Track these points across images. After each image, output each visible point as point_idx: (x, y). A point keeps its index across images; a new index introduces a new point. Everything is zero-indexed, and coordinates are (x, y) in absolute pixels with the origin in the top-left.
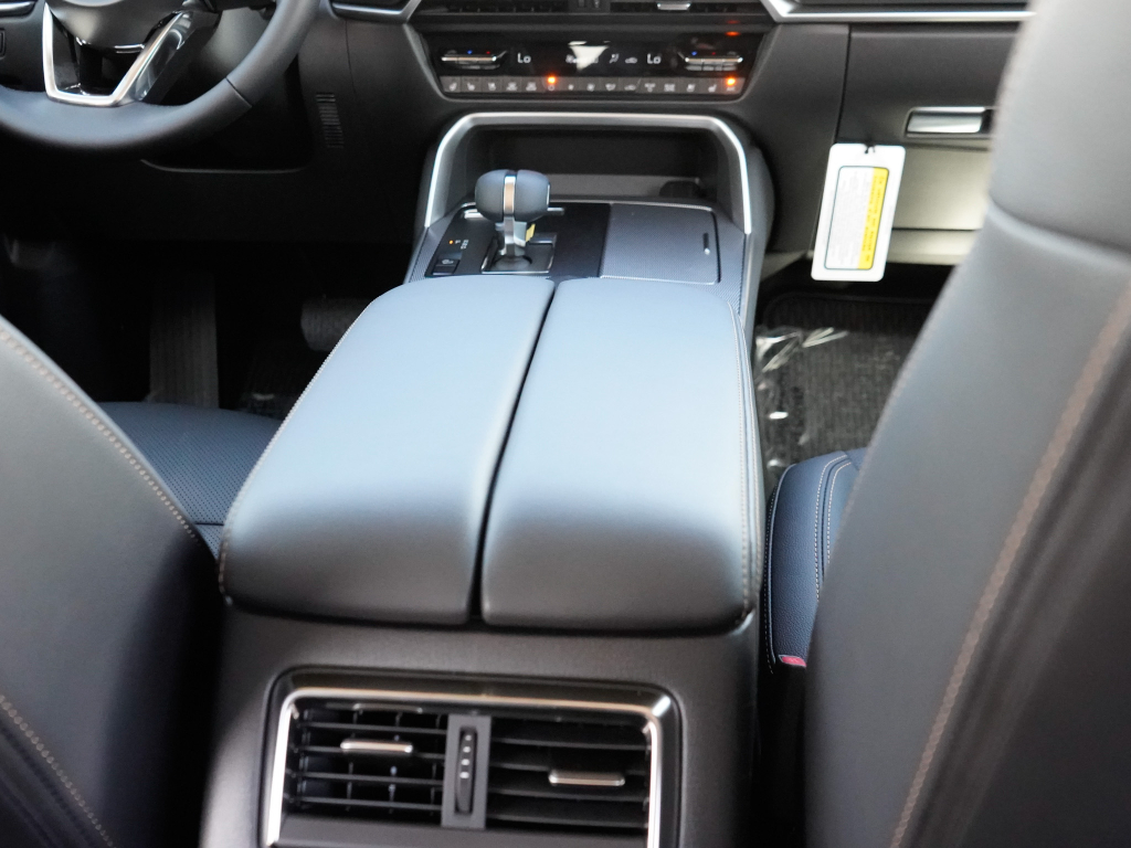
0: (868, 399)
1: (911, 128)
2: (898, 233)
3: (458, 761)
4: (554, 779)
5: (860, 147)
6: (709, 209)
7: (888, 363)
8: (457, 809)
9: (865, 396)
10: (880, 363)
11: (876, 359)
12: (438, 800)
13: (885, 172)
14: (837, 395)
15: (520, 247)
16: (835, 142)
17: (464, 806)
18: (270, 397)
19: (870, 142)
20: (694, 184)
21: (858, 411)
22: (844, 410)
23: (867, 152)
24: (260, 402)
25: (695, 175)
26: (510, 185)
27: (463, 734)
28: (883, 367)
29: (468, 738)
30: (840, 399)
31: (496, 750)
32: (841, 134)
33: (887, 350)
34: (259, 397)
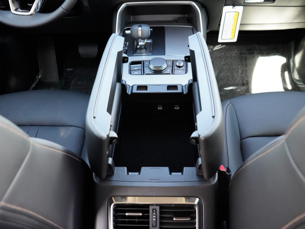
0: (230, 64)
1: (245, 2)
2: (242, 25)
3: (153, 213)
4: (174, 219)
5: (231, 7)
6: (191, 27)
7: (236, 54)
8: (153, 226)
9: (229, 63)
10: (233, 54)
11: (232, 53)
12: (149, 224)
13: (238, 13)
14: (222, 63)
15: (143, 45)
16: (224, 6)
17: (154, 225)
18: (71, 69)
19: (234, 5)
20: (186, 17)
21: (228, 67)
22: (224, 67)
23: (233, 8)
24: (69, 71)
25: (186, 14)
26: (140, 30)
27: (153, 210)
28: (234, 55)
29: (154, 211)
30: (223, 64)
31: (161, 212)
32: (226, 3)
33: (235, 50)
34: (69, 70)
